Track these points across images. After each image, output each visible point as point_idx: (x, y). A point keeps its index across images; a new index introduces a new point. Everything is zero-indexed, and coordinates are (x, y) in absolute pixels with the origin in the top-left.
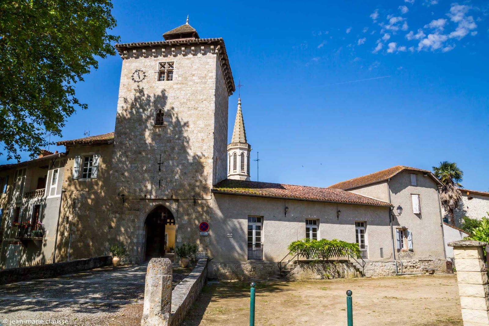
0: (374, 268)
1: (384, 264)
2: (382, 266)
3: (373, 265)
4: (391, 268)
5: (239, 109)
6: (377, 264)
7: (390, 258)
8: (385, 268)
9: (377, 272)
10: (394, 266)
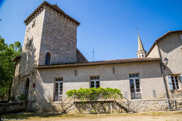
0: (146, 105)
1: (156, 102)
2: (154, 104)
3: (145, 103)
4: (164, 105)
5: (139, 38)
6: (149, 102)
7: (163, 98)
8: (158, 105)
9: (149, 108)
10: (167, 103)
